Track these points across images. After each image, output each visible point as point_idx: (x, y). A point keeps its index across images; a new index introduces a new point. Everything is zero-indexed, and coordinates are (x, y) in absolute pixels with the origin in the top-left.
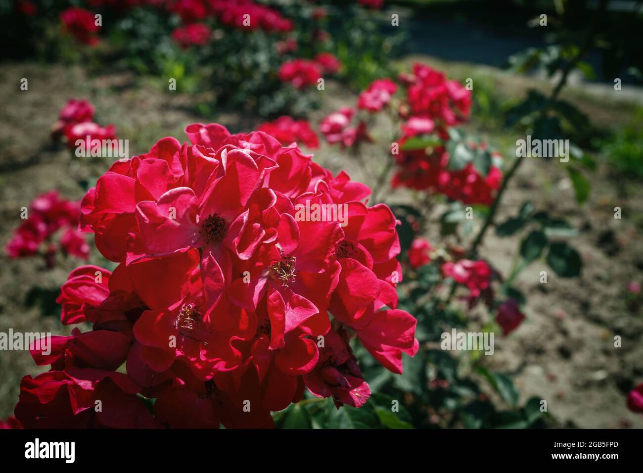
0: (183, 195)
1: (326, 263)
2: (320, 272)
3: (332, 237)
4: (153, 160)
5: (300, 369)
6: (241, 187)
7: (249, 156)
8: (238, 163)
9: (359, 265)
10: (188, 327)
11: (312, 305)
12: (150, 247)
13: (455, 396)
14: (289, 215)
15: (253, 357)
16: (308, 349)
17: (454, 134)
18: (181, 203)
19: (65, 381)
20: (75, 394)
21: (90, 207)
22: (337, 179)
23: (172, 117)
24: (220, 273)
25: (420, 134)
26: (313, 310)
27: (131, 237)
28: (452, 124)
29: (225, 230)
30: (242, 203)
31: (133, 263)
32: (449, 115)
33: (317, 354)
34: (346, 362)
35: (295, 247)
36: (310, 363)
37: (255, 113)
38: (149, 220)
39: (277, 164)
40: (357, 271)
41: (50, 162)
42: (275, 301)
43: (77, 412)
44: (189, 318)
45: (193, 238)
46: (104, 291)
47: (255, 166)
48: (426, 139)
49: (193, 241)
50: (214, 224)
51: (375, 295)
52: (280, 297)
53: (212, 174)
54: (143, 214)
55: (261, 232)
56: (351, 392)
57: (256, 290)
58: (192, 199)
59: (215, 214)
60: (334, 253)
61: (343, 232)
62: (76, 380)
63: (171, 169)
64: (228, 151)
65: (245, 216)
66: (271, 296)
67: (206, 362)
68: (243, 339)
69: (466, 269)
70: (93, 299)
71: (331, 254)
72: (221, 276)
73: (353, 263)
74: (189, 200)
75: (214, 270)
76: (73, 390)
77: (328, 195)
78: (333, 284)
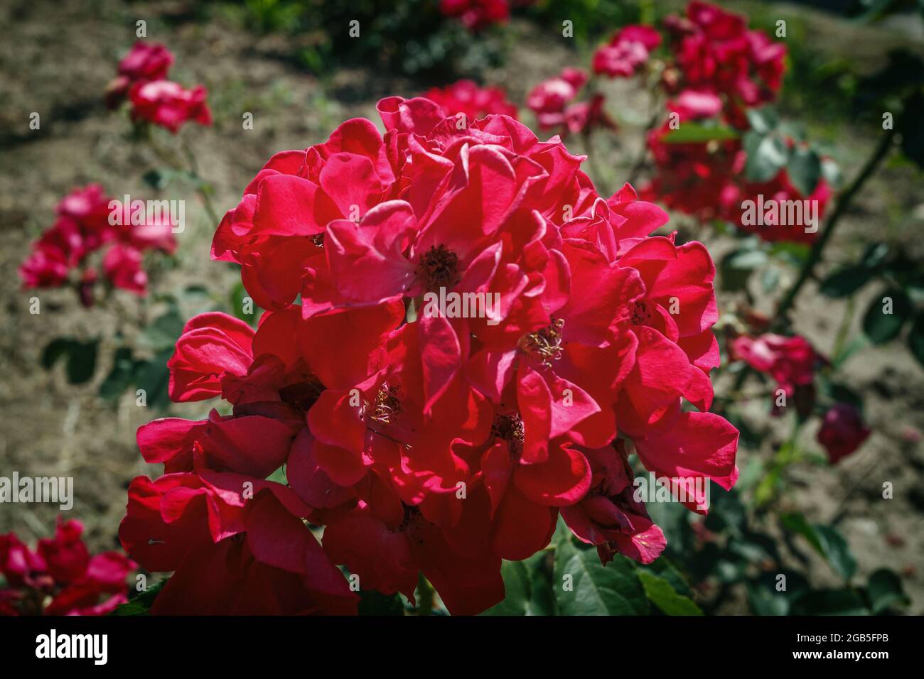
0: (397, 213)
1: (611, 331)
2: (602, 346)
3: (624, 290)
4: (348, 156)
5: (560, 496)
6: (485, 204)
7: (503, 157)
8: (483, 167)
9: (662, 338)
10: (382, 419)
11: (589, 397)
12: (345, 292)
13: (736, 559)
14: (559, 253)
15: (482, 474)
16: (573, 467)
17: (757, 120)
18: (391, 224)
19: (202, 490)
20: (217, 509)
21: (245, 224)
22: (617, 196)
23: (260, 70)
24: (454, 340)
25: (698, 117)
26: (589, 405)
27: (310, 275)
28: (752, 104)
29: (455, 271)
30: (485, 230)
31: (317, 316)
32: (749, 89)
33: (588, 475)
34: (623, 491)
35: (563, 304)
36: (576, 488)
37: (396, 69)
38: (345, 248)
39: (545, 171)
40: (655, 348)
41: (65, 136)
42: (532, 387)
43: (219, 538)
44: (382, 405)
45: (404, 280)
46: (239, 354)
47: (511, 173)
48: (708, 125)
49: (404, 287)
50: (440, 261)
51: (682, 387)
52: (541, 381)
53: (442, 183)
54: (335, 240)
55: (520, 278)
56: (633, 539)
57: (499, 368)
58: (409, 220)
59: (442, 246)
60: (628, 318)
61: (643, 285)
62: (217, 490)
63: (376, 171)
64: (470, 146)
65: (497, 251)
66: (526, 380)
67: (411, 475)
68: (470, 444)
69: (771, 347)
70: (221, 364)
71: (622, 319)
72: (455, 343)
73: (650, 334)
74: (403, 222)
75: (443, 333)
76: (215, 504)
77: (608, 222)
78: (623, 366)
